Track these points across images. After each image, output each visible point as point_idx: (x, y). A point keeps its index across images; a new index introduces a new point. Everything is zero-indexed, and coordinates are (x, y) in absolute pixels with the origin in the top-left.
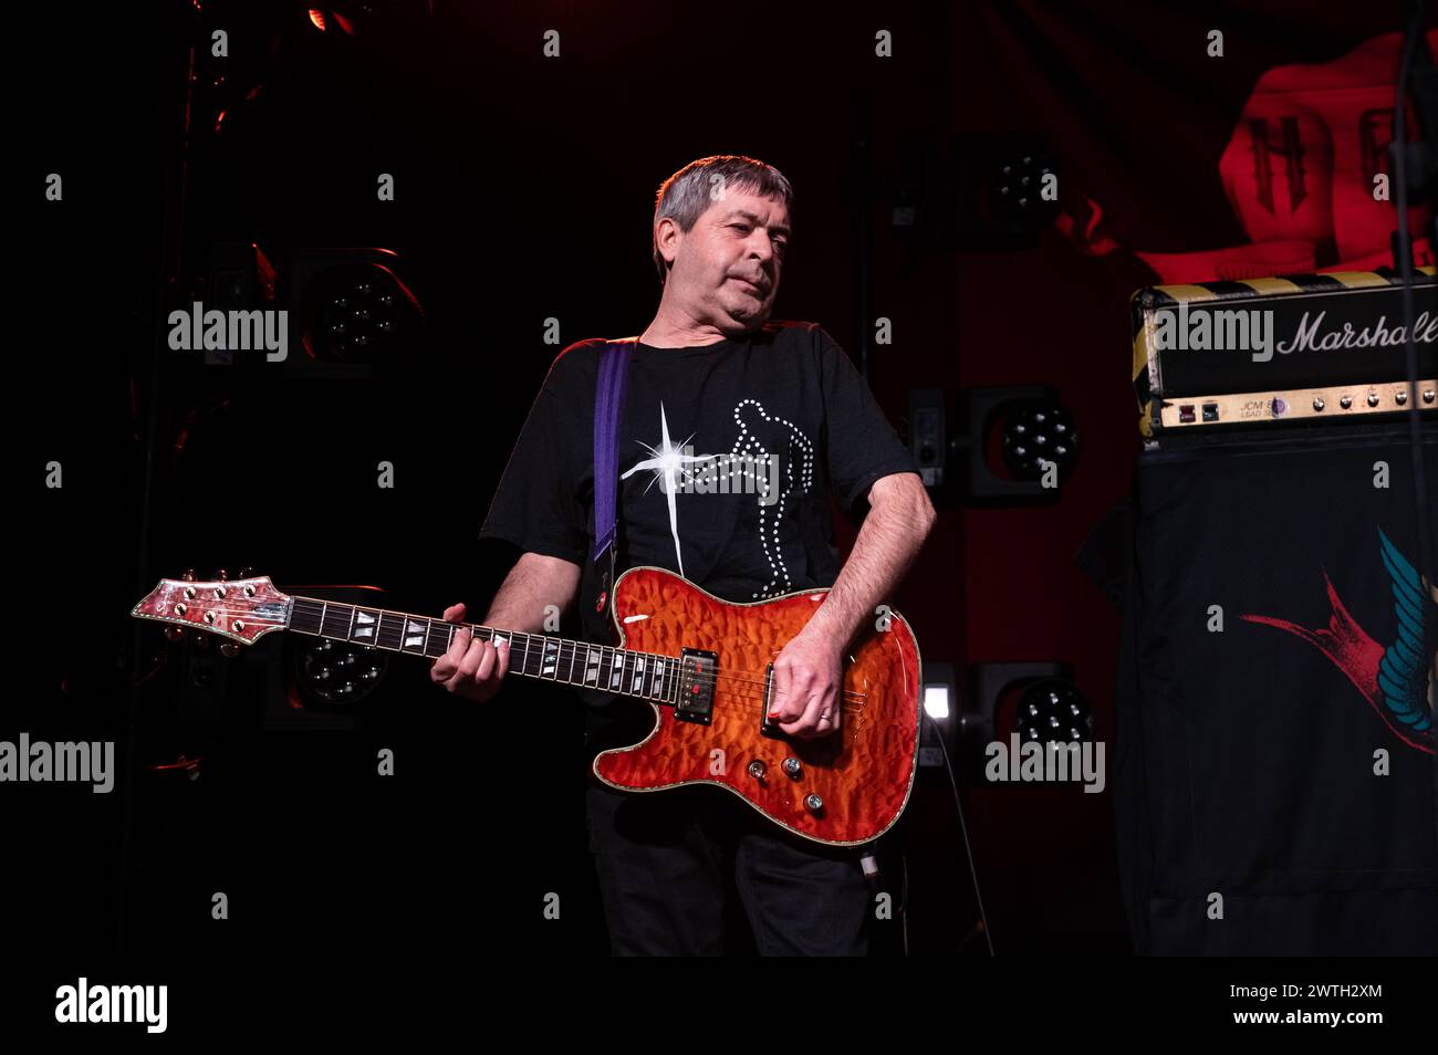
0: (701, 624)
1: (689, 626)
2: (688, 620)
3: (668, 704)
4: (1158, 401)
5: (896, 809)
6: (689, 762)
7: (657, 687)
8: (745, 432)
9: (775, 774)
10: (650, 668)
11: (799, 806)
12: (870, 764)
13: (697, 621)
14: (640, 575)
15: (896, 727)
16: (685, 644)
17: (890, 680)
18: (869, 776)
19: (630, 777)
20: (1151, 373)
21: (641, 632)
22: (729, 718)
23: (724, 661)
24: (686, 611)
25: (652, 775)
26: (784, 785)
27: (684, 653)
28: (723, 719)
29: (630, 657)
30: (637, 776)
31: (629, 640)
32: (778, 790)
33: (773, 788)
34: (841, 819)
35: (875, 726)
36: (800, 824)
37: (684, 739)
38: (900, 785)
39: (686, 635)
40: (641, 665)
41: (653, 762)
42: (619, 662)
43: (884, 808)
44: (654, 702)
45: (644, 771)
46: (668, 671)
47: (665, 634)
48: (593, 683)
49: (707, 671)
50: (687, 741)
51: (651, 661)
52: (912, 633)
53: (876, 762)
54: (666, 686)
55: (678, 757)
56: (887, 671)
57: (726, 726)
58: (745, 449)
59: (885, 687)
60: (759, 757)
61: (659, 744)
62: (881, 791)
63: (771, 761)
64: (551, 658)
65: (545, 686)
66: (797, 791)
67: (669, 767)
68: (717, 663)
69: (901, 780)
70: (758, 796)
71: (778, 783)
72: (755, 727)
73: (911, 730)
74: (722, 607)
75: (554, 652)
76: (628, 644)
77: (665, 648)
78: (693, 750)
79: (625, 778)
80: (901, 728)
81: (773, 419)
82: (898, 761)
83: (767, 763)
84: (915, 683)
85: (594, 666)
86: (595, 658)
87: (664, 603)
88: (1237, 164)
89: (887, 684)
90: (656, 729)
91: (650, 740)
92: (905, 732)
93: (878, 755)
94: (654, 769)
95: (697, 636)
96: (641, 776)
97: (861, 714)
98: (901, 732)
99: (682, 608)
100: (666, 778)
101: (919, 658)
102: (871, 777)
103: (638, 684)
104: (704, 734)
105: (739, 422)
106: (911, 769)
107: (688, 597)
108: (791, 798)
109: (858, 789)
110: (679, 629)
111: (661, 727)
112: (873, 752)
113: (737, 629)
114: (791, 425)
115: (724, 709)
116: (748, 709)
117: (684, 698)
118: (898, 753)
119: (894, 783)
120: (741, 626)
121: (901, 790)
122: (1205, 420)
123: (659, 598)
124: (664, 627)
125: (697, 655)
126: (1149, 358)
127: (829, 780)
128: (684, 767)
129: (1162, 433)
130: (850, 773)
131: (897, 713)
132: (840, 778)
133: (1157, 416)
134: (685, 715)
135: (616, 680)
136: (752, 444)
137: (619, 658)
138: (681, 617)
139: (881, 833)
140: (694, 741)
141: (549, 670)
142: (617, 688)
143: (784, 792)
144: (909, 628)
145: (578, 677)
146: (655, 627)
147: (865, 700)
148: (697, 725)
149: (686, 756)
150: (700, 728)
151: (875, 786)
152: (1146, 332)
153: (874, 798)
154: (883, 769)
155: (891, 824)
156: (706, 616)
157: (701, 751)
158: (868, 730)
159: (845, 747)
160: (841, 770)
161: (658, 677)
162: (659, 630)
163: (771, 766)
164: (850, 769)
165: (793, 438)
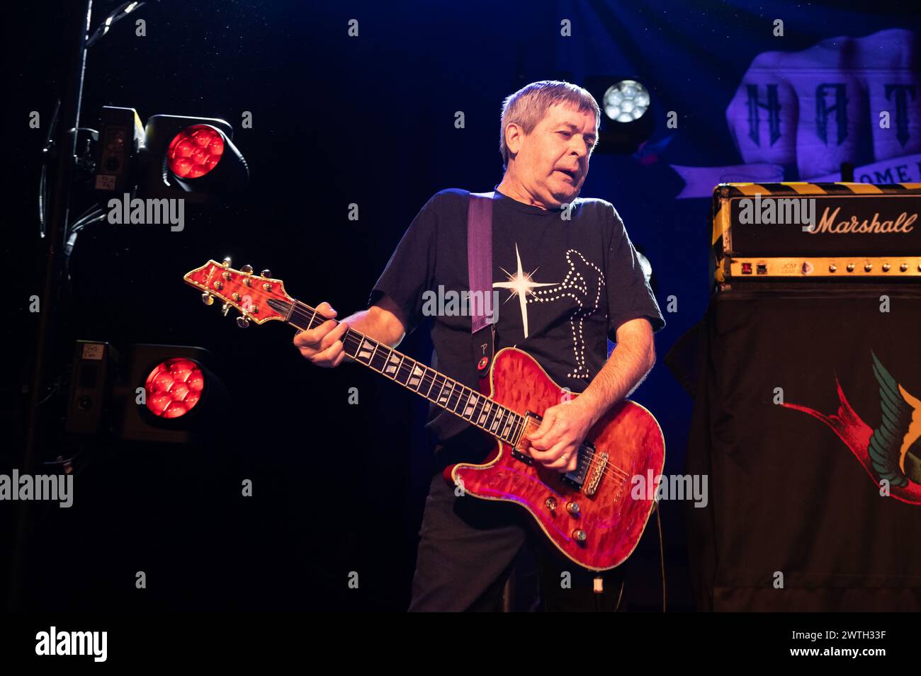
0: (542, 398)
1: (534, 397)
2: (535, 393)
3: (510, 445)
5: (625, 554)
6: (512, 486)
7: (506, 432)
8: (573, 269)
9: (562, 510)
10: (505, 418)
11: (570, 535)
12: (618, 521)
13: (540, 395)
14: (513, 354)
16: (530, 408)
17: (644, 470)
18: (616, 527)
19: (474, 486)
21: (504, 392)
24: (535, 386)
25: (488, 488)
27: (528, 414)
29: (495, 407)
30: (478, 485)
31: (495, 395)
32: (560, 521)
33: (558, 519)
34: (592, 551)
35: (627, 497)
36: (567, 547)
37: (513, 470)
38: (632, 539)
39: (530, 402)
40: (500, 414)
41: (490, 480)
42: (488, 408)
43: (618, 551)
44: (501, 441)
45: (483, 483)
46: (515, 423)
47: (519, 399)
48: (468, 416)
50: (515, 472)
51: (507, 412)
52: (664, 443)
53: (623, 520)
54: (512, 432)
55: (506, 481)
58: (573, 280)
60: (555, 495)
61: (497, 469)
62: (620, 539)
63: (561, 500)
64: (447, 392)
66: (571, 523)
67: (499, 486)
69: (633, 536)
70: (547, 521)
71: (562, 516)
75: (449, 389)
76: (495, 398)
77: (517, 407)
78: (517, 479)
81: (590, 264)
82: (635, 522)
83: (559, 501)
85: (471, 406)
86: (474, 401)
87: (523, 377)
90: (498, 458)
91: (491, 465)
92: (643, 505)
93: (624, 516)
94: (489, 484)
95: (537, 405)
96: (480, 487)
97: (622, 486)
99: (533, 384)
100: (495, 492)
102: (616, 529)
103: (495, 426)
104: (526, 471)
105: (569, 261)
106: (641, 530)
107: (538, 378)
108: (566, 528)
109: (607, 535)
110: (528, 397)
111: (500, 458)
112: (622, 512)
114: (599, 270)
117: (520, 443)
118: (636, 519)
119: (629, 536)
121: (631, 543)
123: (521, 372)
124: (519, 393)
125: (535, 418)
127: (592, 524)
128: (507, 489)
130: (605, 523)
132: (598, 525)
134: (518, 455)
135: (483, 419)
136: (578, 278)
137: (488, 405)
138: (531, 387)
140: (517, 474)
141: (443, 400)
142: (482, 425)
143: (563, 524)
145: (460, 410)
146: (514, 392)
147: (627, 478)
148: (523, 464)
149: (511, 482)
150: (524, 466)
151: (617, 536)
153: (614, 544)
155: (620, 563)
156: (546, 393)
157: (521, 481)
158: (623, 498)
159: (606, 505)
160: (601, 519)
161: (509, 425)
162: (516, 394)
163: (560, 504)
164: (606, 520)
165: (600, 279)
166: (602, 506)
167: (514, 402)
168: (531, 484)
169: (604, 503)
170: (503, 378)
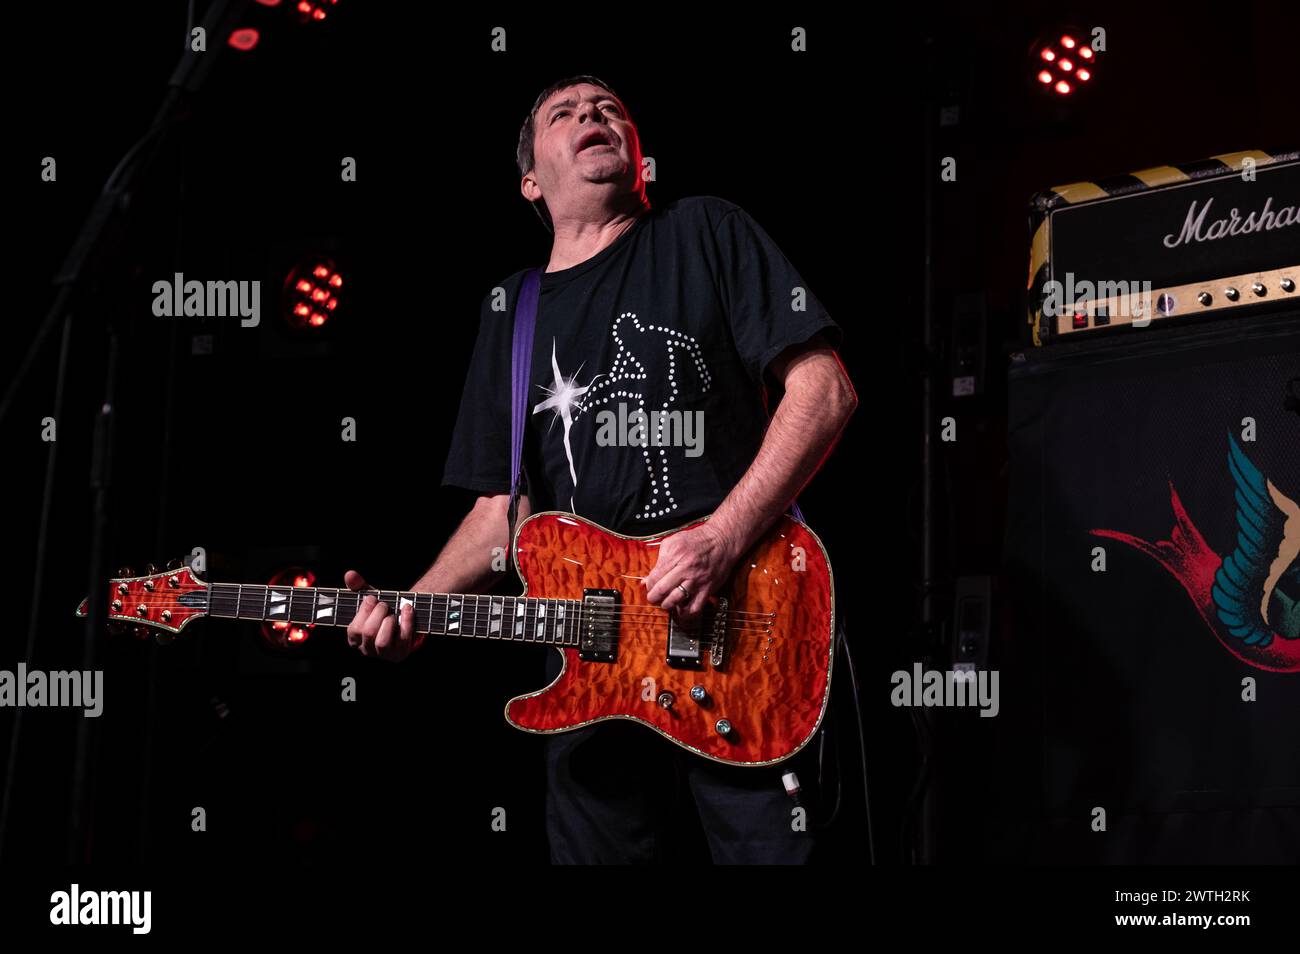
0: (602, 563)
1: (590, 566)
2: (589, 561)
3: (572, 646)
5: (812, 724)
6: (598, 699)
7: (560, 631)
8: (621, 349)
9: (685, 703)
10: (551, 613)
11: (711, 732)
12: (781, 684)
13: (598, 561)
15: (808, 643)
16: (586, 586)
17: (800, 596)
18: (781, 694)
19: (541, 720)
21: (543, 578)
22: (634, 653)
23: (627, 598)
24: (587, 552)
25: (563, 717)
26: (694, 712)
27: (585, 594)
28: (629, 656)
29: (532, 604)
30: (547, 718)
31: (531, 588)
32: (689, 718)
33: (685, 717)
34: (754, 740)
35: (785, 643)
36: (713, 749)
37: (591, 677)
38: (816, 700)
39: (586, 575)
40: (542, 612)
41: (562, 704)
42: (521, 611)
43: (799, 723)
44: (559, 646)
45: (554, 713)
46: (568, 614)
47: (566, 578)
48: (496, 633)
49: (609, 608)
50: (594, 680)
51: (552, 605)
52: (821, 546)
53: (787, 681)
54: (567, 628)
55: (586, 696)
56: (796, 587)
57: (632, 661)
58: (623, 366)
59: (793, 603)
60: (667, 688)
61: (566, 686)
62: (796, 707)
63: (679, 690)
64: (455, 614)
65: (451, 641)
66: (707, 716)
67: (579, 705)
68: (619, 598)
69: (816, 693)
70: (669, 726)
71: (688, 711)
72: (661, 658)
73: (824, 644)
74: (624, 543)
75: (457, 608)
76: (530, 592)
77: (567, 589)
78: (600, 688)
79: (536, 721)
80: (813, 642)
81: (647, 329)
82: (812, 676)
83: (676, 693)
84: (827, 595)
85: (497, 617)
86: (498, 610)
87: (564, 546)
89: (796, 601)
90: (563, 672)
91: (557, 683)
92: (818, 647)
93: (790, 673)
94: (564, 710)
95: (599, 575)
96: (552, 719)
97: (769, 634)
98: (814, 647)
99: (583, 549)
100: (576, 717)
101: (830, 569)
102: (783, 696)
103: (541, 629)
104: (610, 671)
105: (616, 339)
106: (826, 683)
107: (589, 537)
108: (702, 724)
109: (770, 710)
110: (580, 570)
111: (567, 670)
112: (784, 669)
113: (640, 563)
115: (630, 645)
116: (653, 643)
117: (588, 638)
118: (812, 668)
119: (808, 699)
120: (643, 560)
121: (816, 705)
123: (559, 541)
124: (565, 571)
125: (599, 595)
127: (740, 704)
128: (593, 704)
130: (760, 694)
131: (809, 628)
132: (751, 701)
134: (589, 656)
135: (519, 629)
136: (628, 359)
137: (521, 606)
138: (582, 559)
139: (797, 749)
140: (600, 679)
141: (454, 626)
142: (520, 636)
143: (695, 720)
144: (819, 542)
145: (482, 629)
146: (556, 572)
147: (773, 619)
148: (602, 664)
149: (593, 694)
150: (606, 666)
151: (788, 704)
153: (788, 716)
154: (795, 685)
155: (808, 739)
156: (608, 555)
157: (609, 688)
158: (777, 651)
159: (754, 669)
160: (751, 692)
161: (560, 621)
162: (560, 573)
163: (680, 695)
164: (760, 690)
166: (747, 674)
167: (562, 589)
168: (626, 686)
169: (748, 668)
170: (534, 561)
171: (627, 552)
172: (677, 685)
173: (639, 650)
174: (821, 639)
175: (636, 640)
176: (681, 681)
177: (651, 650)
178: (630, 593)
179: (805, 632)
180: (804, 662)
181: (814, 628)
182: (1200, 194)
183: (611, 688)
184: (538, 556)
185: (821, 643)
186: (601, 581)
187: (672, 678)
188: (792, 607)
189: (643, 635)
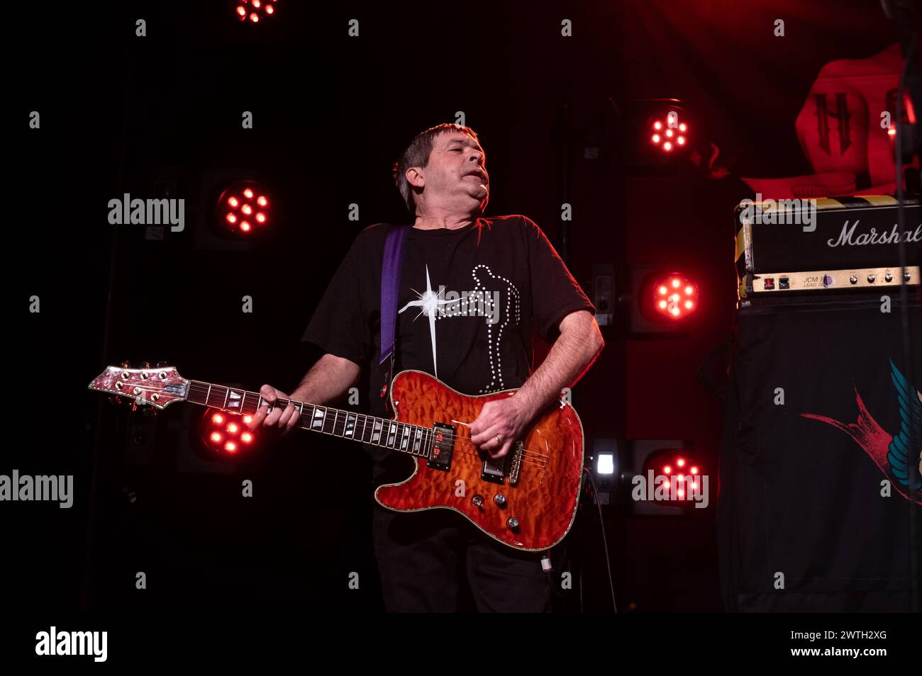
1: (438, 409)
2: (438, 405)
4: (751, 275)
5: (565, 529)
6: (435, 494)
7: (417, 446)
8: (479, 284)
9: (490, 505)
10: (413, 434)
11: (504, 525)
12: (549, 501)
13: (444, 406)
14: (409, 375)
15: (566, 478)
16: (435, 419)
17: (564, 447)
18: (548, 507)
19: (398, 503)
20: (746, 258)
21: (408, 411)
22: (461, 468)
23: (460, 431)
24: (437, 399)
26: (494, 511)
27: (435, 426)
28: (458, 468)
29: (401, 426)
30: (402, 501)
31: (400, 416)
32: (491, 514)
33: (488, 513)
34: (529, 534)
35: (553, 477)
36: (504, 537)
37: (433, 479)
38: (568, 514)
39: (436, 414)
40: (407, 432)
41: (412, 494)
42: (393, 429)
43: (557, 528)
44: (414, 455)
45: (406, 499)
46: (424, 436)
47: (423, 413)
48: (376, 442)
49: (449, 437)
50: (435, 481)
51: (413, 429)
52: (579, 419)
53: (553, 498)
54: (422, 446)
55: (428, 492)
56: (562, 442)
57: (460, 472)
59: (560, 452)
60: (480, 493)
61: (417, 483)
62: (556, 517)
63: (487, 496)
64: (351, 425)
65: (347, 443)
66: (502, 515)
67: (423, 496)
68: (455, 432)
69: (568, 511)
70: (478, 517)
71: (491, 510)
72: (477, 474)
73: (576, 480)
74: (460, 397)
75: (353, 422)
76: (400, 419)
77: (423, 421)
78: (438, 487)
79: (395, 502)
80: (570, 478)
81: (496, 277)
82: (567, 499)
83: (484, 497)
84: (580, 450)
85: (378, 431)
86: (379, 427)
87: (423, 393)
88: (807, 123)
89: (562, 450)
92: (572, 481)
93: (554, 495)
94: (413, 498)
95: (444, 415)
96: (405, 503)
97: (545, 469)
98: (570, 480)
99: (434, 398)
100: (420, 503)
101: (583, 434)
102: (550, 508)
103: (405, 444)
104: (445, 477)
105: (475, 278)
106: (575, 505)
107: (438, 390)
108: (499, 520)
109: (541, 516)
110: (432, 411)
111: (418, 472)
112: (551, 492)
113: (469, 412)
114: (508, 281)
115: (459, 462)
116: (474, 463)
117: (434, 454)
118: (567, 494)
119: (564, 513)
120: (471, 409)
121: (568, 517)
122: (781, 287)
123: (420, 390)
124: (422, 409)
125: (443, 427)
126: (746, 247)
127: (523, 509)
128: (432, 497)
129: (752, 296)
130: (536, 505)
131: (568, 468)
132: (530, 509)
133: (750, 285)
134: (433, 465)
135: (391, 441)
137: (394, 427)
138: (434, 403)
139: (555, 544)
140: (438, 482)
141: (349, 433)
142: (391, 446)
143: (494, 516)
144: (577, 415)
145: (368, 437)
146: (417, 408)
147: (548, 460)
148: (441, 471)
149: (433, 490)
150: (443, 473)
151: (552, 514)
152: (744, 231)
153: (551, 523)
154: (557, 504)
155: (561, 539)
156: (450, 403)
157: (444, 486)
158: (549, 479)
159: (533, 489)
160: (531, 503)
161: (418, 440)
162: (419, 410)
163: (487, 499)
164: (536, 503)
165: (509, 289)
166: (529, 492)
167: (419, 420)
169: (530, 488)
170: (403, 400)
171: (461, 404)
172: (486, 492)
173: (465, 465)
174: (573, 477)
175: (463, 460)
176: (488, 490)
177: (472, 467)
178: (462, 429)
179: (565, 471)
180: (563, 490)
181: (570, 469)
182: (851, 217)
183: (445, 488)
184: (406, 397)
185: (574, 480)
186: (444, 419)
187: (483, 487)
188: (559, 454)
189: (468, 456)
